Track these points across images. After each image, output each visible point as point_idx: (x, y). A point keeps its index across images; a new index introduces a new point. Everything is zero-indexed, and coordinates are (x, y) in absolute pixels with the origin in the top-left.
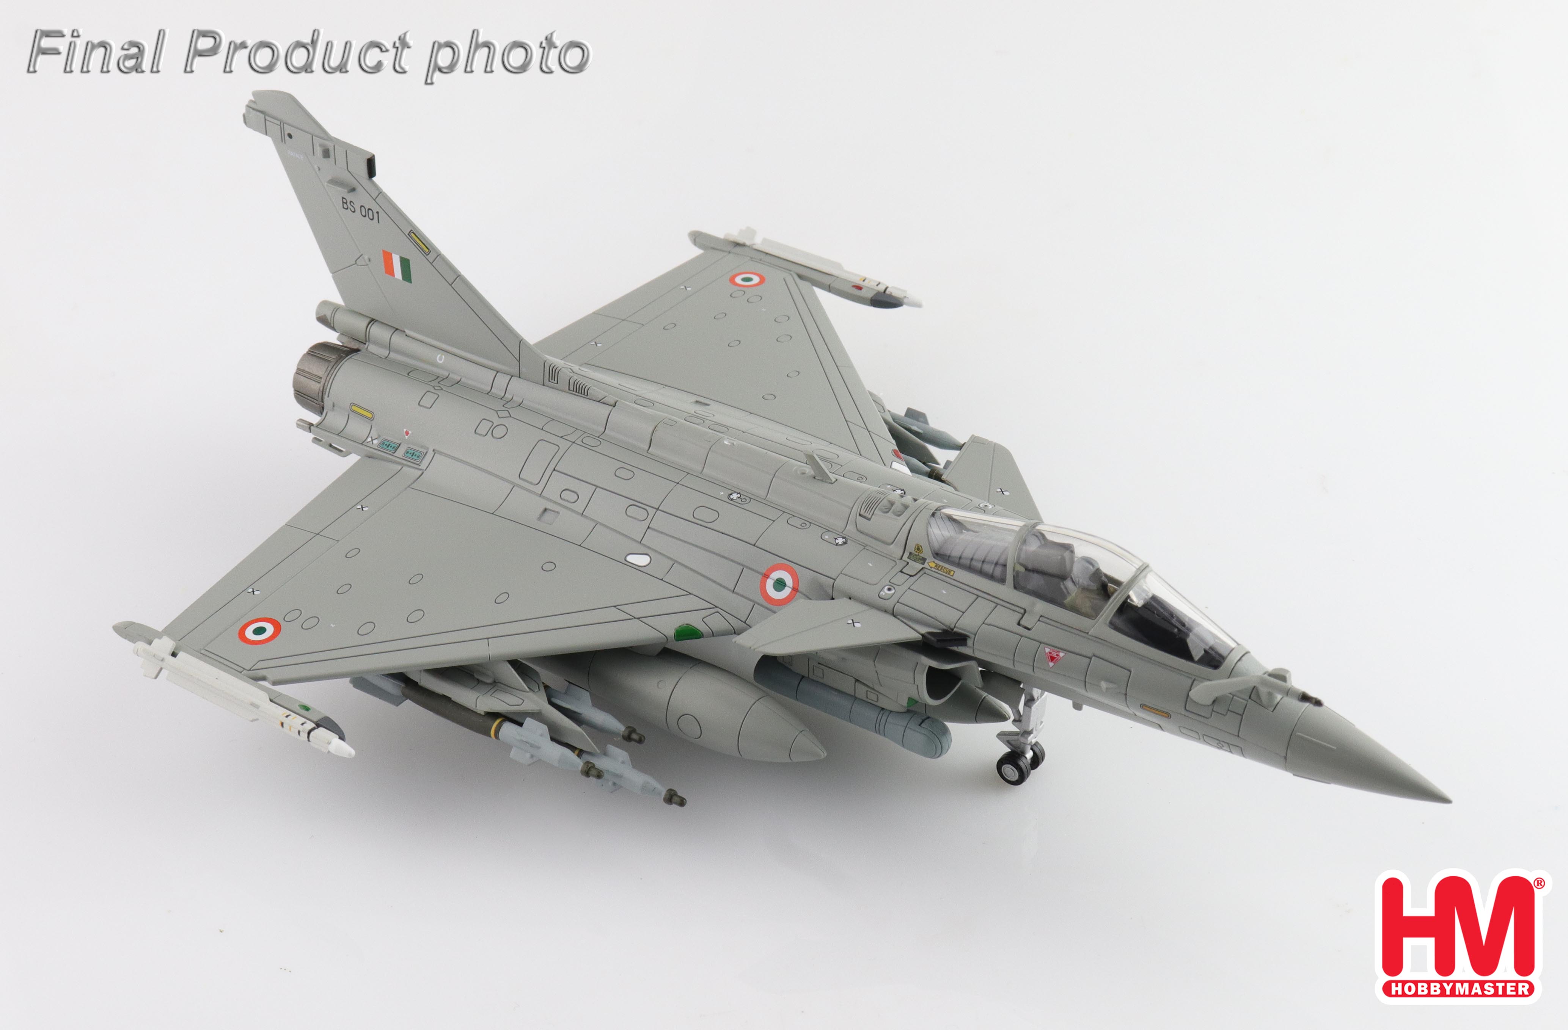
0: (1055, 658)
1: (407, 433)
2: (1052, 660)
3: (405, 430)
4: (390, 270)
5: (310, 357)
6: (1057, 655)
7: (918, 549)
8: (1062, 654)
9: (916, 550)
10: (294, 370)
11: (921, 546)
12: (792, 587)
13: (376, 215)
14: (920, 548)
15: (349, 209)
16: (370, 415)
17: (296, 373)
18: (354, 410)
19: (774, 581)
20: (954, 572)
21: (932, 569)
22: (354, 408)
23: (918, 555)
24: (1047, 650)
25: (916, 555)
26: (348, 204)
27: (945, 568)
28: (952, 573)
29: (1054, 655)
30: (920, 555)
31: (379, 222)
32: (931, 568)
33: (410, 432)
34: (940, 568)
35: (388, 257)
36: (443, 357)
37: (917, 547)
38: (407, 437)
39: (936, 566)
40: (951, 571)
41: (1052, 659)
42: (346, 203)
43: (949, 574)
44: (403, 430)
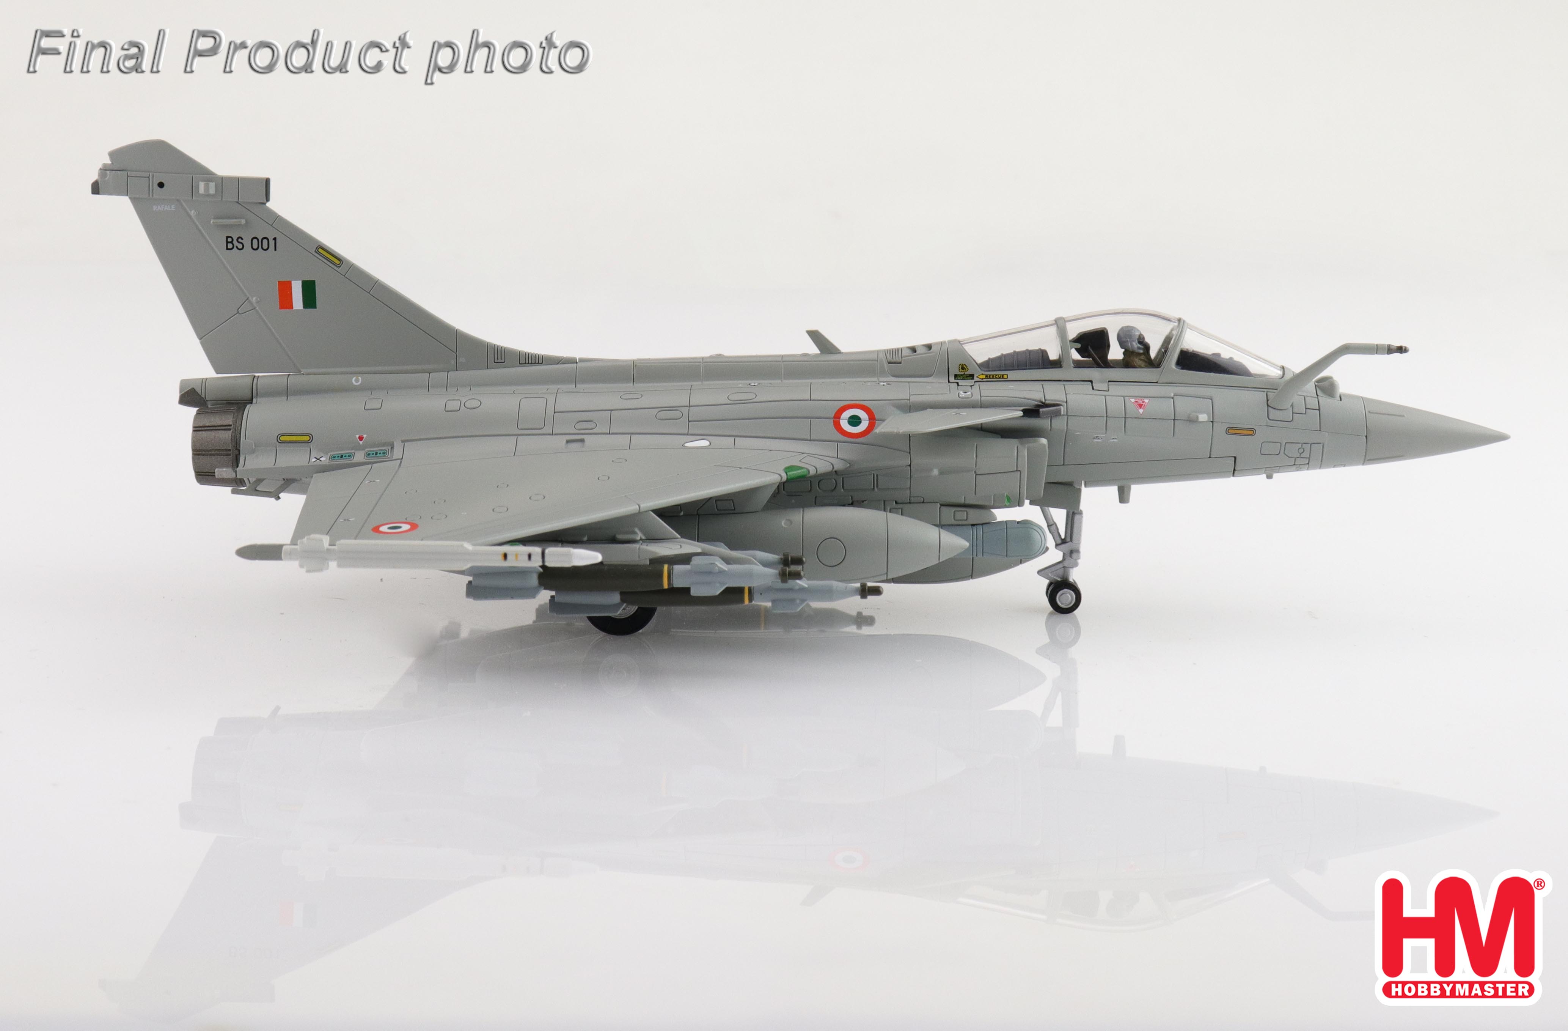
0: (1143, 404)
1: (361, 438)
2: (1141, 408)
3: (357, 436)
4: (286, 301)
5: (202, 416)
6: (1143, 402)
7: (963, 368)
8: (1146, 401)
9: (961, 370)
10: (191, 429)
11: (965, 365)
12: (868, 419)
13: (272, 243)
14: (964, 366)
15: (235, 247)
16: (307, 438)
17: (194, 431)
18: (286, 440)
19: (847, 421)
20: (1007, 375)
21: (984, 380)
22: (283, 438)
23: (964, 374)
24: (1133, 400)
25: (962, 375)
26: (235, 242)
27: (996, 375)
28: (1005, 376)
29: (1140, 402)
30: (965, 373)
31: (275, 250)
32: (982, 379)
33: (365, 436)
34: (991, 377)
35: (285, 289)
36: (360, 378)
37: (960, 367)
38: (361, 442)
39: (986, 377)
40: (1003, 376)
41: (1140, 406)
42: (232, 242)
43: (1003, 378)
44: (356, 437)
